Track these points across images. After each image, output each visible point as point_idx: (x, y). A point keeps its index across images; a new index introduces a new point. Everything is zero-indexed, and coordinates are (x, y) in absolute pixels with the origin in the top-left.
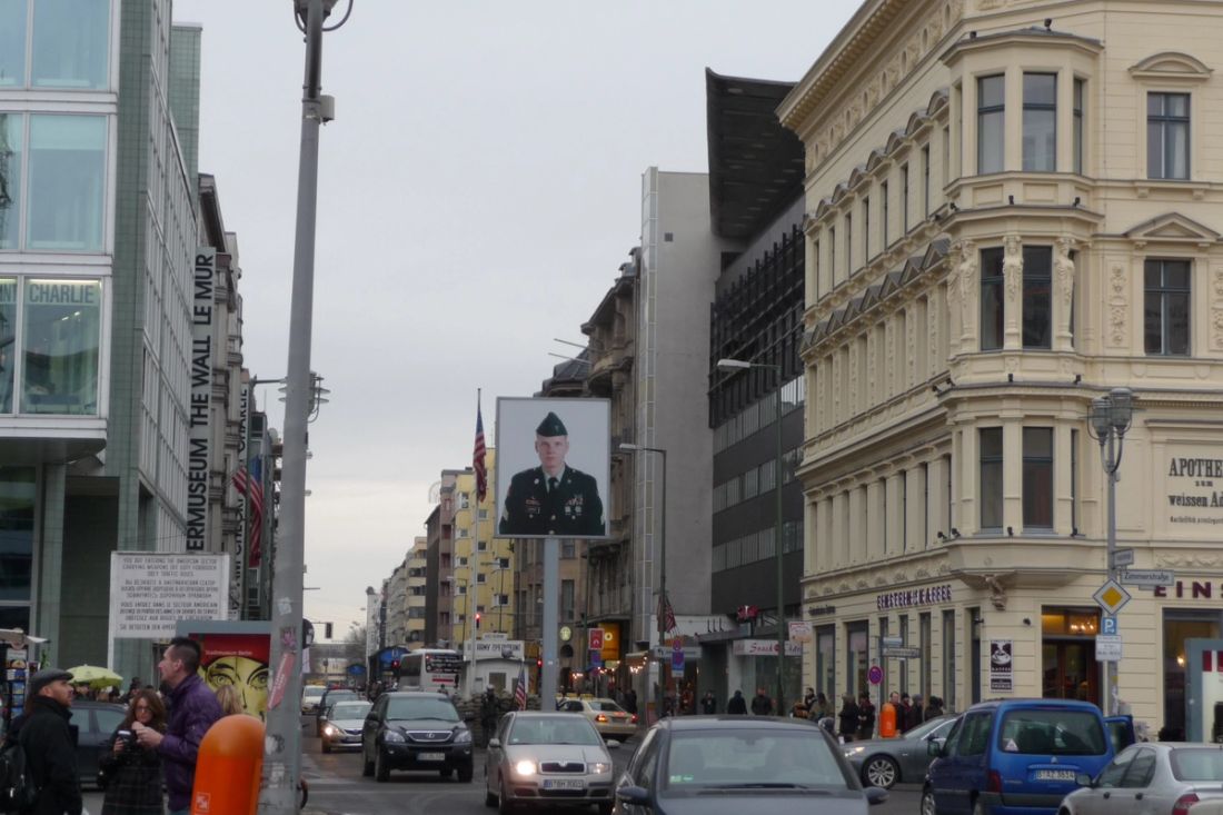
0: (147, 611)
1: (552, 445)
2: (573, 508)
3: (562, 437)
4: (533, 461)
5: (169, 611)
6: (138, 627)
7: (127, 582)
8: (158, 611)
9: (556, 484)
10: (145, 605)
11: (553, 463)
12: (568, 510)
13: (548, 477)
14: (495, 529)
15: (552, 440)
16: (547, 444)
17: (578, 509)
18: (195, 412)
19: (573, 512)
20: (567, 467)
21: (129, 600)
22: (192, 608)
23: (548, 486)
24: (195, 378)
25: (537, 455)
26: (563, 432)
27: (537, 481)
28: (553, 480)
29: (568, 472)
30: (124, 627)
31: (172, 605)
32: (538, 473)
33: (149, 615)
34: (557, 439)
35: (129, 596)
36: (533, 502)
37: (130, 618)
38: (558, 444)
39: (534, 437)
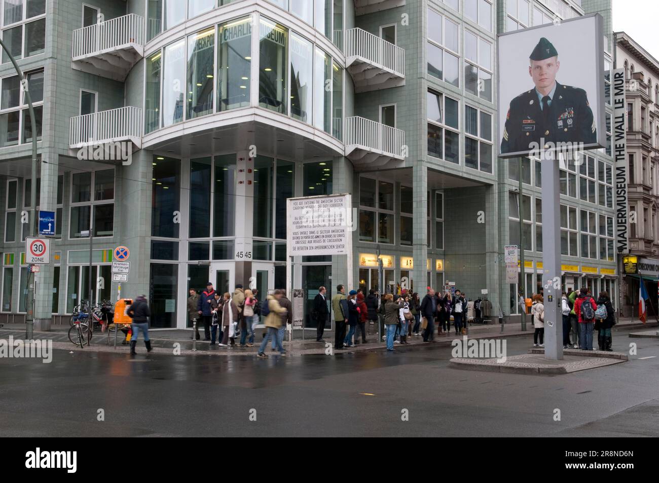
0: (306, 237)
1: (544, 67)
2: (565, 121)
3: (553, 58)
4: (528, 85)
5: (318, 237)
6: (302, 248)
7: (296, 219)
8: (312, 237)
9: (549, 102)
10: (305, 233)
11: (546, 83)
12: (560, 123)
13: (541, 96)
14: (498, 151)
15: (543, 63)
16: (540, 67)
17: (570, 122)
18: (618, 153)
19: (565, 125)
20: (558, 84)
21: (297, 230)
22: (330, 234)
23: (541, 104)
24: (616, 136)
25: (531, 78)
26: (554, 53)
27: (531, 102)
28: (546, 98)
29: (559, 87)
30: (294, 249)
31: (319, 233)
32: (532, 94)
33: (307, 240)
34: (549, 61)
35: (297, 227)
36: (529, 121)
37: (298, 243)
38: (549, 65)
39: (528, 63)
